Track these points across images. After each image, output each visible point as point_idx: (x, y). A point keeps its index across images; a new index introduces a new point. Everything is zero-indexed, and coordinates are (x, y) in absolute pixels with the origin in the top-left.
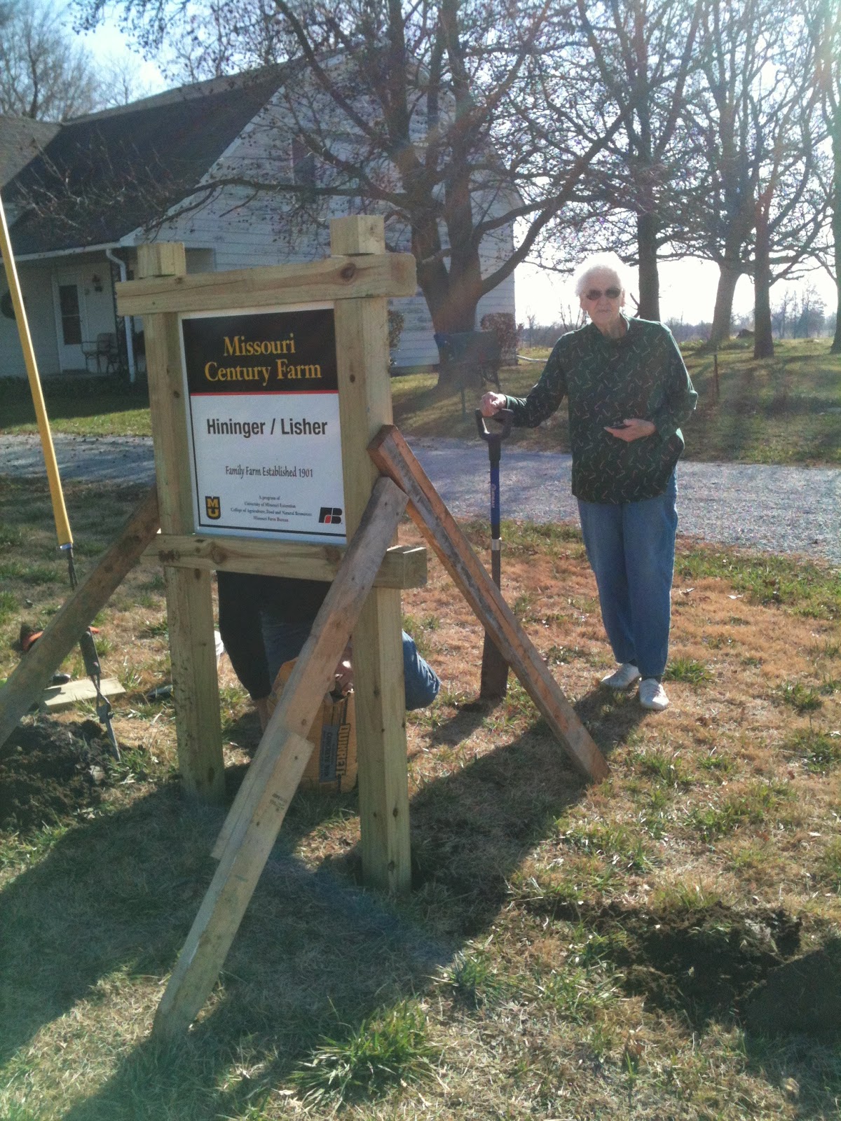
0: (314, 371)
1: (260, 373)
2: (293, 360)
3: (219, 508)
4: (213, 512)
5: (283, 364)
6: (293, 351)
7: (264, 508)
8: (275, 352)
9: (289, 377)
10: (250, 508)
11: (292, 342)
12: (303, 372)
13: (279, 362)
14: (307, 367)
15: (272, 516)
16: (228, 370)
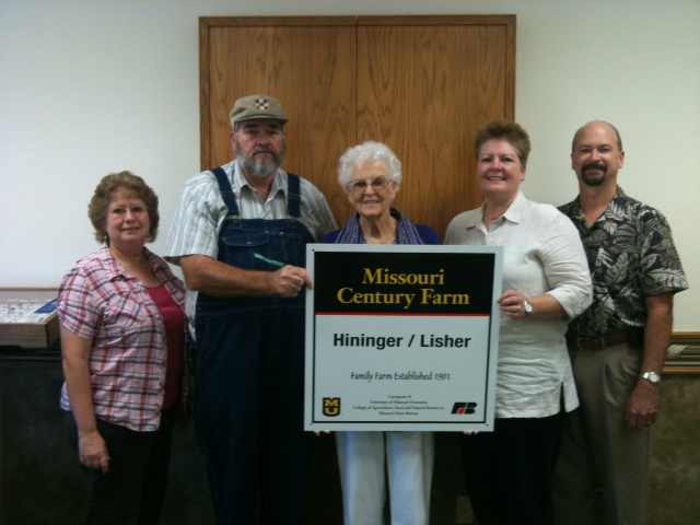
0: (463, 299)
1: (403, 299)
2: (439, 289)
3: (339, 407)
4: (331, 410)
5: (429, 292)
6: (441, 282)
7: (393, 405)
8: (421, 283)
9: (434, 302)
10: (377, 405)
11: (442, 277)
12: (450, 300)
13: (425, 291)
14: (455, 296)
15: (400, 411)
16: (366, 295)
